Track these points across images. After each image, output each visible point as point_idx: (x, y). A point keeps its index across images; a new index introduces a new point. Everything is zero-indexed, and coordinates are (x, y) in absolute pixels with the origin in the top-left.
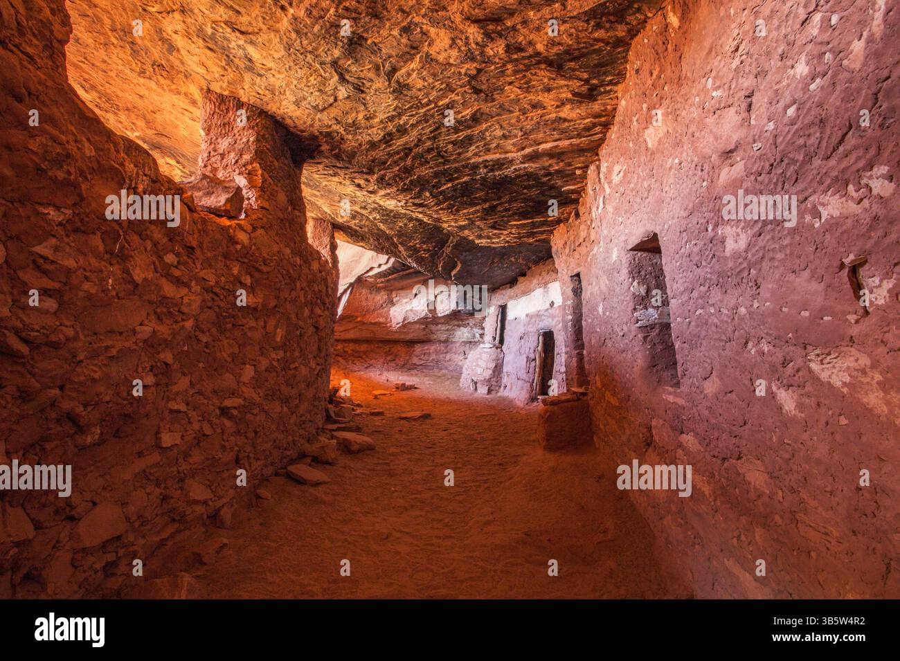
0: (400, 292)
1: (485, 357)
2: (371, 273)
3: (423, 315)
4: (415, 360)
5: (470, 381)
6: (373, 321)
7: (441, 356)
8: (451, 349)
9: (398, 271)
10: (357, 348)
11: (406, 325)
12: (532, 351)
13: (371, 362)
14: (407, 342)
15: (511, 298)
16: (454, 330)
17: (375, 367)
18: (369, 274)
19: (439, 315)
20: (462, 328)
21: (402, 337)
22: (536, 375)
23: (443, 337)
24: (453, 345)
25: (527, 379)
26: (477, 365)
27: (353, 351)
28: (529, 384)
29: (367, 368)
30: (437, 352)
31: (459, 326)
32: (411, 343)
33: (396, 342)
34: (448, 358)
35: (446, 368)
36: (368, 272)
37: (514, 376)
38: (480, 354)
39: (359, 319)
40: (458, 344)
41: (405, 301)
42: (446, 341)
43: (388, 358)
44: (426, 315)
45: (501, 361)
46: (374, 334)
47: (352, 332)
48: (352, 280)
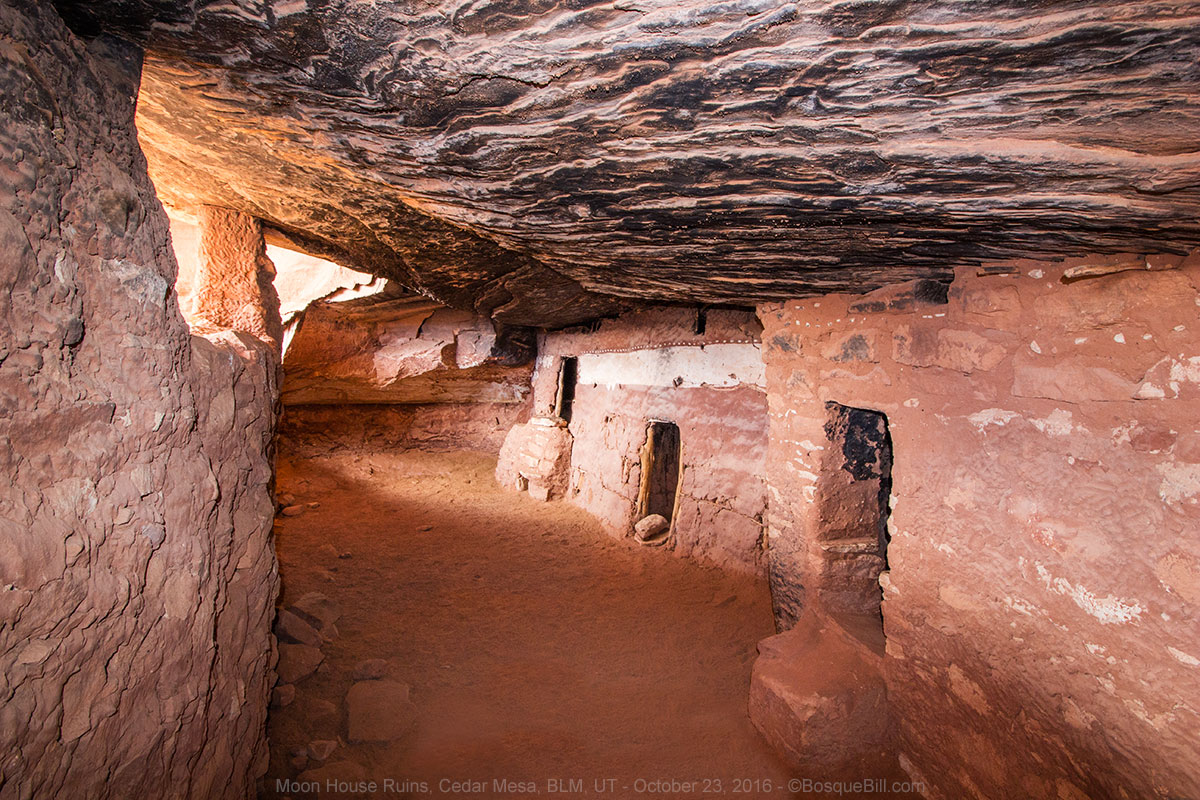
0: (391, 325)
1: (542, 440)
2: (339, 298)
3: (434, 366)
4: (417, 433)
5: (515, 475)
6: (342, 376)
7: (460, 425)
8: (475, 415)
9: (393, 298)
10: (313, 417)
11: (402, 379)
12: (633, 448)
13: (340, 441)
14: (403, 405)
15: (586, 349)
16: (483, 386)
17: (348, 448)
18: (335, 299)
19: (461, 367)
20: (494, 384)
21: (396, 398)
22: (642, 489)
23: (462, 396)
24: (479, 408)
25: (625, 493)
26: (527, 452)
27: (306, 422)
28: (628, 504)
29: (332, 450)
30: (453, 420)
31: (490, 381)
32: (410, 407)
33: (384, 406)
34: (470, 428)
35: (469, 445)
36: (332, 294)
37: (595, 480)
38: (532, 434)
39: (317, 374)
40: (487, 408)
41: (400, 341)
42: (468, 403)
43: (372, 432)
44: (439, 365)
45: (567, 449)
46: (345, 395)
47: (303, 392)
48: (302, 307)
